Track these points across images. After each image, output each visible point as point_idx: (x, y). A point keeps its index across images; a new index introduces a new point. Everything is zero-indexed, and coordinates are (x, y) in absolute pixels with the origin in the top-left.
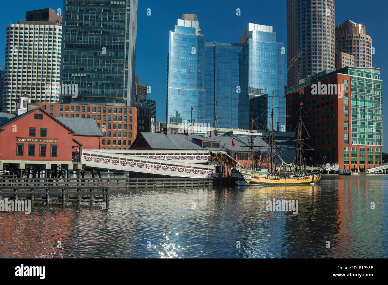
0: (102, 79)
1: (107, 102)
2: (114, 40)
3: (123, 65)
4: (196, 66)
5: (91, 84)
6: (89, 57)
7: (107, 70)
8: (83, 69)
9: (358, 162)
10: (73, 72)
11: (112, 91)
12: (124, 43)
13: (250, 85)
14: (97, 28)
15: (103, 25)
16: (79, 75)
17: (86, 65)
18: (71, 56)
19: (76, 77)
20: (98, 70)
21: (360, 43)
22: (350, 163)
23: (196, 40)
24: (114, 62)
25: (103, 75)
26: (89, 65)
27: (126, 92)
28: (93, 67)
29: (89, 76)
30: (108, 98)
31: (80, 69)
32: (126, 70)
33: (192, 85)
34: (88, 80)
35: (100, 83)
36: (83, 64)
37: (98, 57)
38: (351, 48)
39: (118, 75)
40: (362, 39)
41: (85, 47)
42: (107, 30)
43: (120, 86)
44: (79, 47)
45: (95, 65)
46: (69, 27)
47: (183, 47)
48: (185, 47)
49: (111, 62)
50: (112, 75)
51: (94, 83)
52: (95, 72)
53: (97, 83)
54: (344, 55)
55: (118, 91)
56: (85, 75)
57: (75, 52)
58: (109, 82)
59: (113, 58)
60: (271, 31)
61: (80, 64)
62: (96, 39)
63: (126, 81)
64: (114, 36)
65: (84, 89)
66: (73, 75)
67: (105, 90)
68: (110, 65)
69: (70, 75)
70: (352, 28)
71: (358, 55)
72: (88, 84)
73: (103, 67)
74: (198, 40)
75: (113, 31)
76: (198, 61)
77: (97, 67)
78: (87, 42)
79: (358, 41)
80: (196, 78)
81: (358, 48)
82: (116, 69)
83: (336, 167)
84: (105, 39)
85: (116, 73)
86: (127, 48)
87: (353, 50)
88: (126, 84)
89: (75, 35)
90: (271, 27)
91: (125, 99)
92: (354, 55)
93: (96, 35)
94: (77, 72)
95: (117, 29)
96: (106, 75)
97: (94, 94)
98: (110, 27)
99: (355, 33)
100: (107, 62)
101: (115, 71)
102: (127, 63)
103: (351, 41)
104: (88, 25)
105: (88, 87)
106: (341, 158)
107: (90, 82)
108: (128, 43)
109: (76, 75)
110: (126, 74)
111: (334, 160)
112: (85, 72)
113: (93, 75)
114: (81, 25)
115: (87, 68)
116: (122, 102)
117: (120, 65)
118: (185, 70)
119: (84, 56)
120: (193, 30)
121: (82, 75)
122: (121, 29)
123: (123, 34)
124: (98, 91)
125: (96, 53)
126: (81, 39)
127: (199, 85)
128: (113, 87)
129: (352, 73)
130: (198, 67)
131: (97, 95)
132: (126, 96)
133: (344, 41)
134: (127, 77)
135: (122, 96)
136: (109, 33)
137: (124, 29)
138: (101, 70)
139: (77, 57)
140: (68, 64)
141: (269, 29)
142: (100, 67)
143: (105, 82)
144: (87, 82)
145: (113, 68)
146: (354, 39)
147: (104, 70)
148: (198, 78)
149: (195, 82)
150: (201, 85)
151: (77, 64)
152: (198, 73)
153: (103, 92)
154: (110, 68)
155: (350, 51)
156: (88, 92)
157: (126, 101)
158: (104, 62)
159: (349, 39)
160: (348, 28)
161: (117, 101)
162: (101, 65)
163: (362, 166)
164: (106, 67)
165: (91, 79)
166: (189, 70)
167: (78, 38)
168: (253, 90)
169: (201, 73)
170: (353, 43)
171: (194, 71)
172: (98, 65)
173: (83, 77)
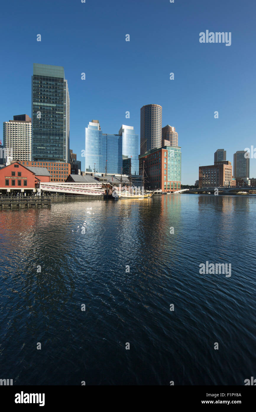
0: (53, 150)
1: (56, 161)
2: (58, 131)
3: (63, 143)
4: (98, 145)
5: (48, 152)
6: (46, 139)
7: (55, 145)
8: (43, 145)
9: (170, 189)
10: (38, 146)
11: (58, 156)
12: (63, 133)
13: (123, 154)
14: (49, 125)
15: (52, 123)
16: (41, 148)
17: (45, 143)
18: (37, 138)
20: (51, 145)
21: (173, 136)
22: (167, 189)
23: (98, 133)
24: (58, 142)
25: (53, 148)
26: (46, 143)
27: (65, 156)
28: (48, 144)
29: (46, 148)
30: (56, 159)
31: (41, 145)
32: (65, 146)
33: (97, 154)
34: (46, 150)
35: (52, 152)
36: (43, 143)
37: (51, 139)
38: (169, 138)
39: (60, 148)
40: (174, 134)
41: (44, 134)
42: (55, 126)
43: (62, 154)
44: (41, 134)
45: (49, 143)
46: (35, 124)
47: (92, 135)
48: (93, 136)
49: (57, 142)
50: (58, 148)
51: (49, 152)
52: (49, 147)
53: (50, 152)
54: (165, 141)
55: (61, 156)
56: (44, 148)
57: (39, 137)
58: (56, 152)
59: (58, 140)
60: (133, 129)
61: (41, 143)
62: (49, 130)
63: (65, 151)
64: (58, 129)
65: (44, 155)
66: (38, 148)
67: (55, 155)
68: (57, 143)
69: (37, 148)
70: (169, 128)
71: (172, 141)
72: (46, 152)
73: (53, 144)
74: (99, 132)
75: (57, 127)
76: (99, 142)
77: (50, 144)
78: (45, 132)
79: (172, 134)
80: (98, 150)
81: (172, 138)
82: (60, 145)
83: (161, 191)
84: (54, 131)
85: (60, 147)
86: (65, 135)
87: (170, 139)
88: (65, 153)
89: (38, 128)
90: (133, 127)
91: (64, 160)
92: (170, 141)
93: (49, 128)
94: (40, 146)
95: (60, 125)
96: (55, 148)
97: (49, 157)
98: (56, 125)
99: (171, 131)
100: (55, 142)
101: (59, 146)
102: (65, 142)
103: (169, 134)
104: (45, 123)
105: (46, 154)
106: (163, 187)
107: (47, 151)
108: (65, 133)
109: (39, 148)
110: (65, 148)
111: (160, 187)
112: (44, 147)
113: (48, 148)
114: (41, 123)
115: (45, 145)
116: (63, 161)
117: (61, 144)
118: (93, 146)
119: (43, 139)
120: (97, 127)
121: (43, 148)
122: (61, 125)
123: (62, 128)
124: (51, 156)
125: (49, 137)
126: (41, 130)
127: (100, 154)
128: (58, 154)
129: (168, 149)
130: (99, 145)
132: (65, 158)
133: (166, 135)
134: (65, 149)
135: (63, 158)
136: (55, 127)
137: (63, 126)
138: (52, 145)
139: (40, 139)
140: (35, 142)
141: (132, 128)
142: (51, 144)
143: (54, 152)
144: (45, 151)
145: (58, 145)
146: (170, 134)
147: (54, 145)
148: (99, 151)
149: (98, 152)
150: (101, 154)
151: (40, 142)
152: (99, 148)
153: (53, 156)
154: (57, 145)
155: (168, 140)
156: (46, 156)
157: (65, 161)
158: (53, 141)
159: (168, 134)
160: (168, 128)
161: (61, 161)
162: (52, 143)
163: (172, 190)
164: (54, 144)
165: (47, 150)
166: (95, 146)
167: (40, 130)
168: (124, 156)
169: (100, 148)
170: (170, 135)
171: (97, 147)
172: (51, 143)
173: (43, 149)
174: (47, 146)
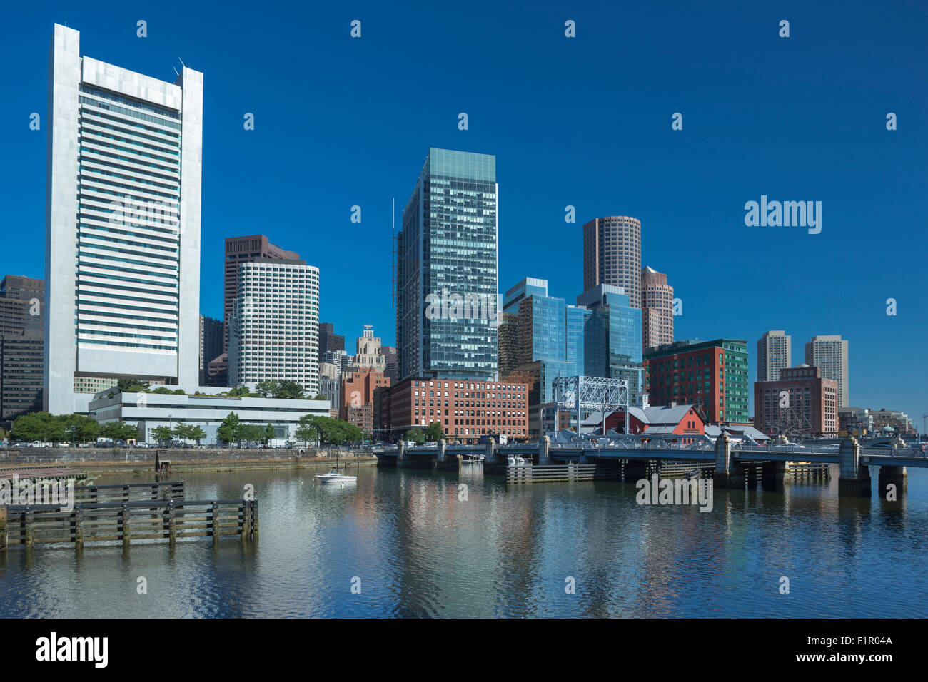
0: (475, 351)
5: (463, 356)
6: (459, 324)
7: (479, 340)
8: (453, 338)
10: (442, 342)
16: (449, 345)
17: (456, 333)
19: (447, 347)
20: (470, 340)
24: (486, 330)
25: (475, 346)
26: (459, 333)
34: (460, 351)
35: (473, 356)
36: (453, 333)
37: (469, 325)
39: (492, 347)
45: (467, 334)
50: (486, 346)
51: (466, 356)
52: (466, 343)
53: (469, 355)
56: (455, 346)
58: (482, 354)
59: (486, 326)
61: (449, 333)
67: (479, 364)
68: (483, 334)
72: (460, 356)
73: (476, 337)
94: (447, 342)
96: (479, 346)
97: (468, 368)
100: (480, 331)
101: (488, 340)
107: (462, 354)
112: (455, 343)
113: (465, 346)
115: (457, 337)
117: (493, 335)
119: (453, 323)
121: (452, 345)
124: (472, 365)
128: (487, 360)
131: (470, 368)
135: (496, 369)
138: (473, 340)
139: (446, 323)
142: (472, 337)
143: (478, 354)
144: (458, 353)
145: (486, 338)
147: (476, 340)
151: (446, 333)
153: (476, 365)
154: (482, 338)
165: (463, 350)
173: (454, 348)
174: (463, 342)
